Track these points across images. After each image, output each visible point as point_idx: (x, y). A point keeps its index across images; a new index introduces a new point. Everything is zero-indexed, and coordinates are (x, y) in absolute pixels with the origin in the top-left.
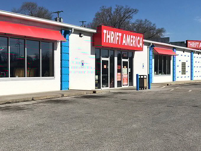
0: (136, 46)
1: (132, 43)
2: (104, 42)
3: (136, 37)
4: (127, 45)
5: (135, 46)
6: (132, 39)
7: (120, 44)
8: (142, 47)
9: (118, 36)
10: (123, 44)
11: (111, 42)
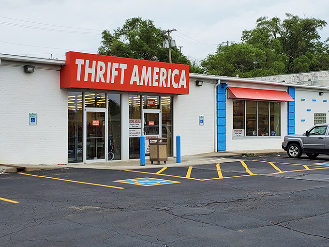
0: (169, 86)
1: (158, 81)
2: (78, 79)
3: (170, 70)
4: (142, 84)
5: (165, 86)
6: (158, 74)
7: (122, 82)
8: (185, 87)
9: (119, 70)
10: (131, 83)
11: (98, 81)
